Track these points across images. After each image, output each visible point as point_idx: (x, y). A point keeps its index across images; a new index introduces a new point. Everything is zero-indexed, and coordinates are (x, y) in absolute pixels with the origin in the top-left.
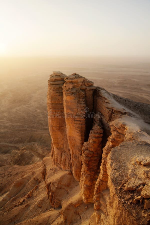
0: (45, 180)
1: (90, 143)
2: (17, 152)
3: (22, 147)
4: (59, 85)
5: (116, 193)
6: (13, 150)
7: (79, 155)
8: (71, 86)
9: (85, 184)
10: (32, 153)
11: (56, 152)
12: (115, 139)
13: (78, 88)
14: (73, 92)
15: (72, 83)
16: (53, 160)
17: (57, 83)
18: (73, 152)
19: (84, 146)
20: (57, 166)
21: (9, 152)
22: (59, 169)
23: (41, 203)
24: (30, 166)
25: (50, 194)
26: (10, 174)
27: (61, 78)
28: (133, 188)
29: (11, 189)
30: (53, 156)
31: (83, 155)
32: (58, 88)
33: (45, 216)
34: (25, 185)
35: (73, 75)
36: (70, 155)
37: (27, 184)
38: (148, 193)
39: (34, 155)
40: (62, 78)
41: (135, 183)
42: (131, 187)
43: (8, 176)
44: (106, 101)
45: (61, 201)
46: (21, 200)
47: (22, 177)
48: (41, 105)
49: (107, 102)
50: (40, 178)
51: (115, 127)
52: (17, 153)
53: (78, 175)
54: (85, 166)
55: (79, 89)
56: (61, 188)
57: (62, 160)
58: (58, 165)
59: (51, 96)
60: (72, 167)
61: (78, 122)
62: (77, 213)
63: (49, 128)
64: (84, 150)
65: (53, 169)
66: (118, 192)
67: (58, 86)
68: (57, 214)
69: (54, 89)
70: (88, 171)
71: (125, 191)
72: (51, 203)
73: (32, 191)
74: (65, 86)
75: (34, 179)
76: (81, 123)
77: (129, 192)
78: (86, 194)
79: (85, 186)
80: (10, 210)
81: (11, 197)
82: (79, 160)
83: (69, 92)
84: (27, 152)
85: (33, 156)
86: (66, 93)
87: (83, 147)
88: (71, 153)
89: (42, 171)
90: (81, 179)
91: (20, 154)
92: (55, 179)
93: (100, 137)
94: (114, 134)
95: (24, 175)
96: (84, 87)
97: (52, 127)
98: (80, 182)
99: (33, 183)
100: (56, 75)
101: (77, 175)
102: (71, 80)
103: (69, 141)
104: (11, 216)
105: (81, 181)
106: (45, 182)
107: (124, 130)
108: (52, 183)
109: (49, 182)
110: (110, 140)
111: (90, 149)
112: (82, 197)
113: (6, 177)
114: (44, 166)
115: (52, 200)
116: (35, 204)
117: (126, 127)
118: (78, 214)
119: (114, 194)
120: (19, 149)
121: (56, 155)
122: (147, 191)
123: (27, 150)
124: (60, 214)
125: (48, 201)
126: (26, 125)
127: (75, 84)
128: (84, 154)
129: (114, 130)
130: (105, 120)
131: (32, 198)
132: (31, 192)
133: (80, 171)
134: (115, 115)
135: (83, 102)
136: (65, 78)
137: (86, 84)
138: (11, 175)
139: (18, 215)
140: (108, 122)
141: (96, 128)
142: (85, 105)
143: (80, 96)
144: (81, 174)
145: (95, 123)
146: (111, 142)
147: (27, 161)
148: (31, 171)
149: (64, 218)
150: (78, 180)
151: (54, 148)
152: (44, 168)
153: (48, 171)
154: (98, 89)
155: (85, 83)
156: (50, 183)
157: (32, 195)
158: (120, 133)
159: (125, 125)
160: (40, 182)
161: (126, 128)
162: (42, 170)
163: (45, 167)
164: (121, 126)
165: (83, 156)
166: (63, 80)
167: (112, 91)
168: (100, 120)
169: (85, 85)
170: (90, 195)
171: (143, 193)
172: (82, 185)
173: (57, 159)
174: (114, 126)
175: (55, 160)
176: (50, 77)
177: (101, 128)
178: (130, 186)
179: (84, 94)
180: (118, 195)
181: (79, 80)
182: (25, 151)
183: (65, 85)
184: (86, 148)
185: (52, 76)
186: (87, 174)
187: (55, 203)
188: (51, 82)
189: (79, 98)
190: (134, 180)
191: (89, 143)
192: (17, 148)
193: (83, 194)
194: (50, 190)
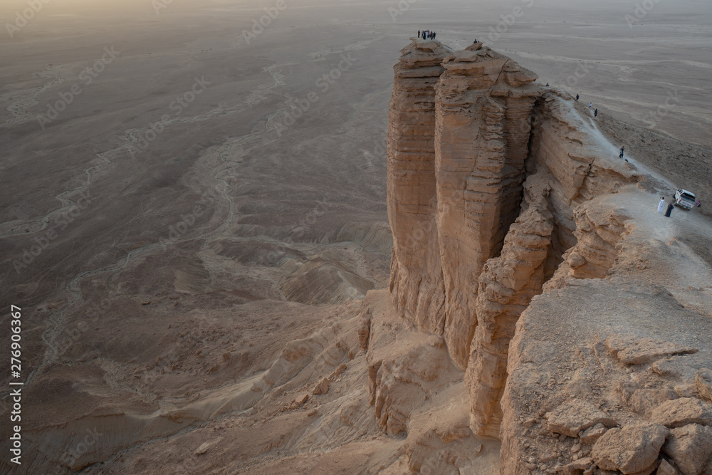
0: (368, 353)
1: (505, 263)
2: (297, 266)
3: (313, 253)
4: (427, 80)
5: (517, 434)
6: (289, 259)
7: (471, 296)
8: (462, 84)
9: (480, 381)
10: (339, 273)
11: (402, 277)
12: (587, 259)
13: (484, 93)
14: (467, 104)
15: (465, 74)
16: (392, 298)
17: (419, 72)
18: (452, 283)
19: (486, 271)
20: (403, 316)
21: (277, 263)
22: (407, 327)
23: (351, 415)
24: (329, 309)
25: (378, 393)
26: (277, 322)
27: (434, 57)
28: (571, 429)
29: (276, 365)
30: (395, 289)
31: (481, 296)
32: (421, 89)
33: (360, 452)
34: (311, 359)
35: (472, 50)
36: (444, 292)
37: (317, 357)
38: (612, 456)
39: (344, 280)
40: (437, 59)
41: (580, 416)
42: (564, 424)
43: (271, 327)
44: (572, 135)
45: (406, 417)
46: (300, 398)
47: (306, 335)
48: (375, 136)
49: (574, 140)
50: (354, 343)
51: (592, 223)
52: (298, 268)
53: (463, 351)
54: (484, 328)
55: (488, 94)
56: (411, 382)
57: (419, 302)
58: (407, 315)
59: (399, 112)
60: (446, 325)
61: (476, 196)
62: (450, 460)
63: (389, 207)
64: (485, 279)
65: (391, 326)
66: (523, 433)
67: (422, 84)
68: (394, 453)
69: (410, 90)
70: (491, 343)
71: (544, 435)
72: (379, 417)
73: (330, 377)
74: (444, 85)
75: (338, 345)
76: (484, 199)
77: (558, 438)
78: (480, 411)
79: (479, 386)
80: (270, 419)
81: (273, 385)
82: (468, 309)
83: (453, 101)
84: (324, 268)
85: (341, 280)
86: (444, 105)
87: (483, 273)
88: (448, 287)
89: (361, 327)
90: (471, 365)
91: (305, 273)
92: (395, 353)
93: (539, 248)
94: (584, 243)
95: (311, 332)
96: (503, 89)
97: (397, 205)
98: (466, 375)
99: (332, 357)
100: (421, 49)
101: (460, 352)
102: (461, 66)
103: (442, 251)
104: (271, 434)
105: (468, 370)
106: (367, 360)
107: (618, 234)
108: (386, 365)
109: (376, 360)
110: (570, 261)
111: (505, 282)
112: (467, 418)
113: (265, 330)
114: (368, 313)
115: (380, 411)
116: (335, 414)
117: (627, 224)
118: (453, 462)
119: (510, 436)
120: (304, 259)
121: (402, 287)
122: (612, 446)
123: (326, 264)
124: (401, 452)
125: (371, 412)
126: (327, 193)
127: (476, 79)
128: (484, 294)
129: (586, 231)
130: (563, 196)
131: (327, 395)
132: (325, 379)
133: (470, 343)
134: (597, 183)
135: (496, 136)
136: (445, 60)
137: (511, 80)
138: (278, 326)
139: (290, 434)
140: (573, 202)
141: (530, 217)
142: (502, 146)
143: (487, 115)
144: (471, 351)
145: (529, 202)
146: (573, 267)
147: (322, 295)
148: (331, 324)
149: (410, 466)
150: (460, 367)
151: (397, 266)
152: (365, 319)
153: (376, 328)
154: (550, 94)
155: (509, 75)
156: (380, 363)
157: (329, 389)
158: (605, 242)
159: (626, 218)
160: (352, 356)
161: (629, 227)
162: (360, 325)
163: (369, 316)
164: (613, 219)
165: (481, 299)
166: (437, 63)
167: (607, 101)
168: (545, 196)
169: (506, 81)
170: (492, 416)
171: (598, 451)
172: (470, 382)
173: (404, 297)
174: (586, 218)
175: (399, 300)
176: (401, 54)
177: (545, 219)
178: (563, 422)
179: (501, 109)
180: (520, 442)
181: (490, 66)
182: (318, 264)
183: (442, 80)
184: (493, 277)
185: (406, 53)
186: (488, 354)
187: (389, 419)
188: (403, 72)
189: (485, 121)
190: (579, 404)
191: (501, 262)
192: (300, 255)
193: (471, 411)
194: (377, 382)
